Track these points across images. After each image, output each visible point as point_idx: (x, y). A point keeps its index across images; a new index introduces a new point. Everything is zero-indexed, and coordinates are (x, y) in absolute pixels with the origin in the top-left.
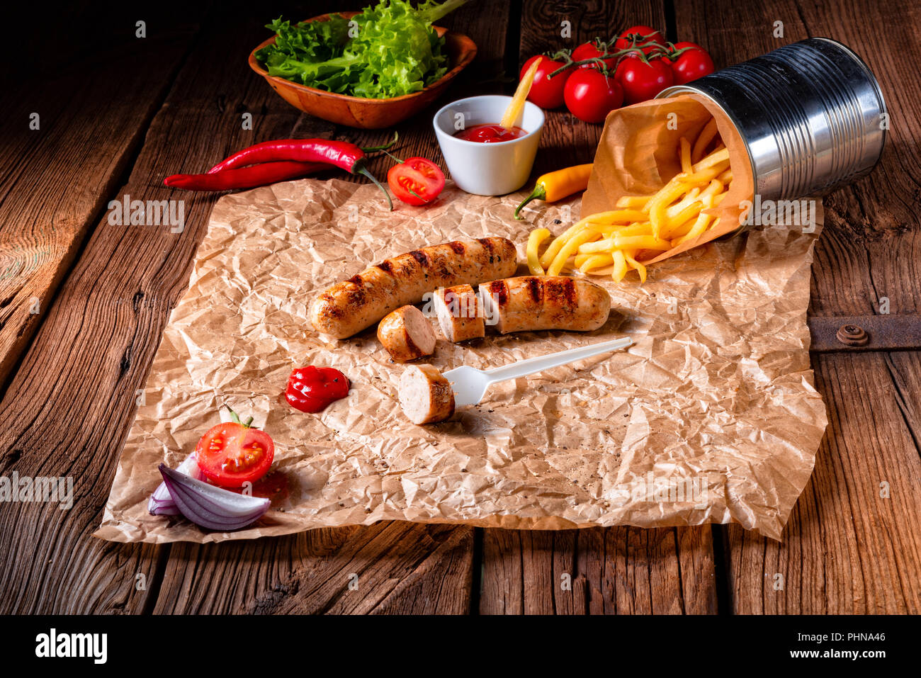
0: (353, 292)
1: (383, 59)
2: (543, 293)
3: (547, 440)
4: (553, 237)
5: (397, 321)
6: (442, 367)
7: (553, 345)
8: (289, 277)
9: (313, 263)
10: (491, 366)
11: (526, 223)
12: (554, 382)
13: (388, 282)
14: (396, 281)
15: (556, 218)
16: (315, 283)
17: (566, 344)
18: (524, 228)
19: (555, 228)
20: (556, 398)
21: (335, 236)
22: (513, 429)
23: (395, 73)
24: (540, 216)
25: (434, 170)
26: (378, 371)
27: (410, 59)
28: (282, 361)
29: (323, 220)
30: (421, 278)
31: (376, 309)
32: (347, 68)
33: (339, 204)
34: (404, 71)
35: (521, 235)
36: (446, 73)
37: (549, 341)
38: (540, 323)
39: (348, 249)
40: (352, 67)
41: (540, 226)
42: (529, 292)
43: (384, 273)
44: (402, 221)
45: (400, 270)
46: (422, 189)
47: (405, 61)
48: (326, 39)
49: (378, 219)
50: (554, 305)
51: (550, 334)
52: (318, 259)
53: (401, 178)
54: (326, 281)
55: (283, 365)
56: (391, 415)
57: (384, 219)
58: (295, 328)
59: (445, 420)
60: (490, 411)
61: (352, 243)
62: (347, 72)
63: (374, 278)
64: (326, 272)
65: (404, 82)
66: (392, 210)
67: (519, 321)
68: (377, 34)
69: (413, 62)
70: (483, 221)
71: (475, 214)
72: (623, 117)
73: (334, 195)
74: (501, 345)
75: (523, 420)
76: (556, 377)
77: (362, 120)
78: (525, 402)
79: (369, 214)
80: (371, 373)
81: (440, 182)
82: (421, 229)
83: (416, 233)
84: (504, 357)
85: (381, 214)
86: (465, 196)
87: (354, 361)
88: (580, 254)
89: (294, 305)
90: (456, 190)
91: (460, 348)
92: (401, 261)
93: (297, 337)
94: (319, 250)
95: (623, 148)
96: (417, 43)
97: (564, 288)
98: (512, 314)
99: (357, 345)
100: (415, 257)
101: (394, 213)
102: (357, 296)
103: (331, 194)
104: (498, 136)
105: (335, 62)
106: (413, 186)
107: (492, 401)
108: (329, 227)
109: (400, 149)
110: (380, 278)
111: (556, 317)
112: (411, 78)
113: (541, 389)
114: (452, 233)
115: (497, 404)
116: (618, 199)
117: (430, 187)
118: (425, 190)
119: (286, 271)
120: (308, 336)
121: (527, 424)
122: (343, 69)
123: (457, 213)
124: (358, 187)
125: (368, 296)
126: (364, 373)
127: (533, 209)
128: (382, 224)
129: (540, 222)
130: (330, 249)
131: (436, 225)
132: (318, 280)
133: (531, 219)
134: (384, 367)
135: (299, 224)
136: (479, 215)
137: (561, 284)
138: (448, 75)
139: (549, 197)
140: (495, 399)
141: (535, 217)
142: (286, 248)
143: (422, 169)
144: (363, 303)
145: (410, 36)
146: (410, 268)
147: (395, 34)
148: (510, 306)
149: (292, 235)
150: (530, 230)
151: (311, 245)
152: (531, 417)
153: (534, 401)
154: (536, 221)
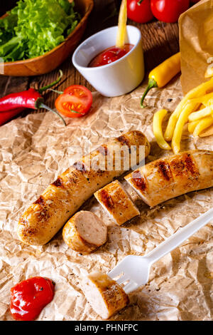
0: (39, 212)
1: (35, 30)
2: (171, 172)
3: (208, 309)
4: (170, 113)
5: (72, 230)
6: (115, 251)
7: (190, 206)
8: (7, 201)
9: (22, 184)
10: (150, 241)
11: (150, 108)
12: (199, 243)
13: (62, 195)
14: (68, 191)
15: (168, 97)
16: (23, 200)
17: (200, 203)
18: (149, 112)
19: (169, 106)
20: (205, 258)
21: (34, 157)
22: (178, 307)
23: (45, 36)
24: (157, 100)
25: (84, 91)
26: (71, 268)
27: (51, 24)
28: (6, 279)
29: (25, 147)
30: (85, 182)
31: (60, 217)
32: (20, 42)
33: (35, 131)
34: (49, 33)
35: (148, 118)
36: (78, 23)
37: (187, 204)
38: (176, 193)
39: (41, 165)
40: (23, 41)
41: (160, 107)
43: (58, 188)
44: (72, 132)
45: (68, 182)
46: (79, 107)
47: (49, 26)
48: (6, 28)
49: (58, 135)
50: (182, 178)
51: (186, 196)
52: (24, 178)
53: (64, 104)
54: (30, 196)
55: (7, 281)
56: (85, 312)
57: (62, 134)
58: (14, 243)
59: (126, 307)
60: (158, 290)
61: (45, 158)
62: (21, 44)
63: (51, 195)
64: (29, 189)
65: (52, 40)
66: (66, 125)
67: (160, 197)
68: (26, 16)
69: (53, 26)
70: (122, 116)
71: (116, 112)
72: (189, 16)
73: (31, 126)
74: (153, 216)
75: (184, 294)
76: (201, 237)
77: (37, 70)
78: (182, 272)
79: (53, 132)
80: (67, 271)
81: (89, 97)
82: (85, 134)
83: (82, 138)
84: (157, 228)
85: (60, 130)
86: (108, 100)
87: (54, 264)
88: (191, 122)
89: (11, 224)
90: (101, 98)
91: (124, 230)
92: (68, 175)
93: (16, 251)
94: (24, 172)
95: (197, 37)
96: (53, 13)
97: (185, 164)
98: (153, 195)
99: (55, 246)
101: (68, 127)
102: (43, 213)
103: (28, 126)
104: (115, 55)
105: (13, 41)
106: (73, 107)
107: (157, 277)
108: (30, 151)
109: (66, 80)
110: (56, 194)
111: (187, 185)
112: (55, 36)
113: (191, 254)
114: (105, 131)
115: (160, 280)
116: (205, 72)
117: (84, 103)
118: (81, 107)
119: (5, 196)
120: (23, 247)
121: (189, 298)
122: (18, 44)
123: (105, 115)
124: (44, 115)
125: (51, 211)
126: (62, 272)
127: (152, 96)
128: (61, 138)
129: (159, 103)
130: (31, 168)
131: (93, 129)
132: (25, 197)
133: (152, 103)
134: (75, 264)
135: (10, 155)
136: (119, 112)
137: (182, 161)
138: (79, 25)
139: (160, 84)
140: (159, 274)
141: (154, 101)
142: (4, 177)
143: (76, 93)
144: (49, 217)
145: (47, 10)
146: (75, 178)
147: (37, 12)
148: (150, 190)
149: (7, 165)
150: (153, 113)
151: (19, 170)
152: (190, 289)
153: (189, 269)
154: (155, 104)
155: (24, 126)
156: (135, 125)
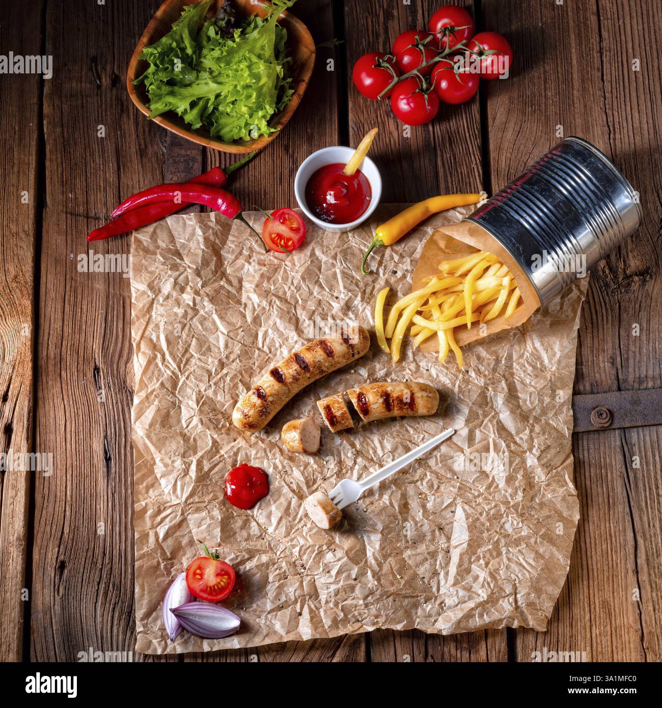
2: (394, 406)
8: (205, 354)
9: (219, 334)
11: (371, 273)
12: (404, 473)
16: (225, 360)
18: (370, 280)
19: (393, 279)
21: (228, 292)
24: (380, 263)
26: (284, 464)
28: (218, 459)
29: (216, 272)
30: (305, 381)
33: (224, 242)
35: (368, 291)
37: (397, 427)
39: (241, 313)
42: (384, 406)
44: (276, 269)
45: (291, 380)
46: (290, 244)
50: (401, 412)
52: (222, 328)
53: (273, 236)
54: (232, 356)
58: (220, 417)
60: (365, 512)
61: (243, 301)
64: (230, 346)
66: (267, 251)
70: (338, 270)
71: (331, 260)
73: (219, 233)
75: (387, 522)
78: (386, 498)
80: (280, 466)
81: (302, 231)
82: (292, 282)
83: (290, 288)
85: (259, 257)
87: (267, 455)
89: (214, 391)
92: (291, 372)
94: (221, 317)
97: (409, 404)
99: (265, 433)
100: (300, 367)
101: (269, 256)
103: (216, 233)
108: (222, 279)
113: (395, 482)
114: (316, 287)
119: (201, 346)
121: (390, 526)
123: (317, 259)
127: (374, 253)
128: (262, 276)
129: (381, 270)
130: (229, 314)
131: (304, 279)
132: (226, 356)
133: (374, 267)
134: (288, 462)
135: (199, 281)
136: (334, 262)
139: (386, 244)
141: (377, 265)
142: (196, 315)
143: (286, 221)
146: (298, 377)
149: (198, 298)
150: (373, 283)
151: (214, 311)
152: (392, 518)
155: (211, 231)
156: (353, 296)
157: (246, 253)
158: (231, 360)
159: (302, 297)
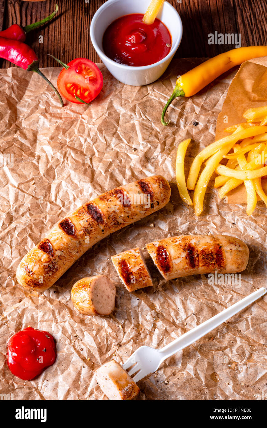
0: (47, 264)
2: (198, 261)
6: (123, 321)
9: (9, 186)
10: (160, 320)
11: (171, 125)
12: (210, 338)
13: (73, 245)
15: (194, 118)
18: (170, 131)
19: (194, 131)
20: (213, 357)
21: (22, 145)
24: (181, 115)
26: (75, 327)
29: (10, 124)
30: (99, 234)
33: (20, 98)
35: (168, 142)
39: (34, 165)
42: (187, 261)
43: (69, 237)
44: (72, 121)
45: (82, 232)
46: (86, 94)
49: (54, 120)
52: (12, 180)
53: (69, 85)
56: (91, 386)
57: (58, 121)
58: (6, 274)
60: (166, 384)
61: (37, 154)
63: (62, 245)
66: (63, 105)
70: (136, 122)
71: (129, 113)
73: (15, 88)
78: (190, 367)
79: (46, 111)
80: (70, 330)
81: (99, 82)
82: (89, 135)
83: (86, 140)
84: (169, 306)
85: (55, 111)
86: (119, 87)
88: (218, 175)
91: (135, 298)
92: (81, 223)
99: (55, 292)
100: (93, 217)
101: (66, 110)
103: (13, 89)
106: (78, 92)
107: (166, 366)
108: (16, 132)
109: (61, 16)
110: (67, 244)
113: (200, 349)
114: (114, 140)
115: (169, 371)
117: (92, 89)
123: (115, 111)
125: (60, 263)
126: (64, 330)
128: (58, 128)
129: (182, 122)
133: (175, 119)
136: (133, 114)
137: (212, 252)
140: (167, 363)
141: (177, 116)
143: (84, 72)
144: (57, 270)
146: (90, 229)
153: (197, 367)
154: (178, 121)
155: (7, 85)
156: (152, 148)
157: (42, 106)
158: (21, 213)
159: (99, 149)
